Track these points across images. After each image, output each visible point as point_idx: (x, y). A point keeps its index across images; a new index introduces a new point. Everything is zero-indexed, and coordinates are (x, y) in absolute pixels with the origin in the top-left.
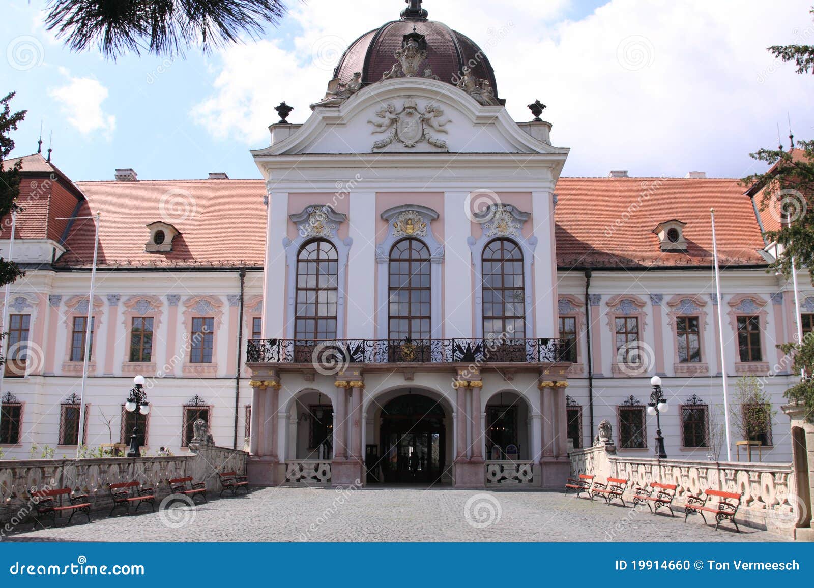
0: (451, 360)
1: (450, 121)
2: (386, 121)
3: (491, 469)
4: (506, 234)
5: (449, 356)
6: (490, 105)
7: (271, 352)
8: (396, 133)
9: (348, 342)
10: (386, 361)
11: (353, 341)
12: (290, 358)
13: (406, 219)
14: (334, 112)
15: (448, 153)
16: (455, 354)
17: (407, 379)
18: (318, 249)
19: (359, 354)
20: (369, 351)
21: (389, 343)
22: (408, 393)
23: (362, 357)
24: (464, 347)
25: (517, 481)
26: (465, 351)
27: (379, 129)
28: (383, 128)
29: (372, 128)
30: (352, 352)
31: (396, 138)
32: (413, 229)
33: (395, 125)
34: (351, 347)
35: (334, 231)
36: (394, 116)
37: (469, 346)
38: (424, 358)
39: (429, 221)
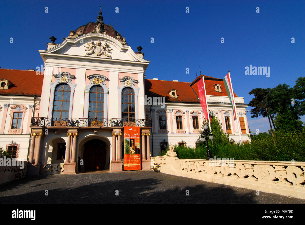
0: (111, 126)
1: (112, 50)
2: (91, 47)
4: (129, 86)
5: (110, 124)
6: (125, 45)
7: (41, 122)
8: (94, 51)
9: (73, 119)
10: (87, 126)
12: (49, 125)
13: (96, 79)
15: (111, 59)
16: (112, 124)
18: (64, 87)
19: (77, 123)
20: (81, 123)
21: (88, 120)
22: (94, 139)
23: (78, 125)
24: (116, 121)
26: (116, 123)
28: (89, 49)
29: (86, 48)
30: (74, 123)
31: (93, 53)
32: (98, 82)
33: (93, 48)
34: (74, 121)
35: (70, 81)
36: (94, 45)
37: (117, 121)
38: (101, 125)
39: (104, 80)
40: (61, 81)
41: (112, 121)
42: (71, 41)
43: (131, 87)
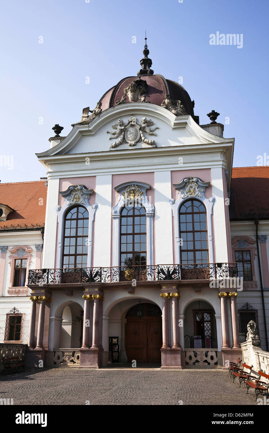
0: (157, 279)
1: (157, 128)
2: (118, 131)
3: (188, 354)
4: (193, 196)
5: (156, 276)
6: (182, 115)
7: (43, 277)
8: (124, 138)
9: (91, 269)
10: (118, 281)
11: (94, 269)
12: (57, 281)
13: (130, 190)
14: (86, 127)
15: (156, 147)
16: (159, 275)
17: (130, 293)
18: (78, 212)
19: (98, 277)
20: (104, 275)
23: (100, 279)
24: (165, 270)
25: (207, 364)
27: (113, 136)
28: (116, 135)
29: (110, 136)
30: (93, 276)
31: (124, 141)
32: (134, 196)
33: (123, 133)
34: (93, 272)
35: (86, 200)
36: (123, 128)
37: (168, 269)
38: (139, 278)
39: (145, 191)
40: (72, 203)
41: (158, 268)
42: (84, 127)
43: (197, 198)
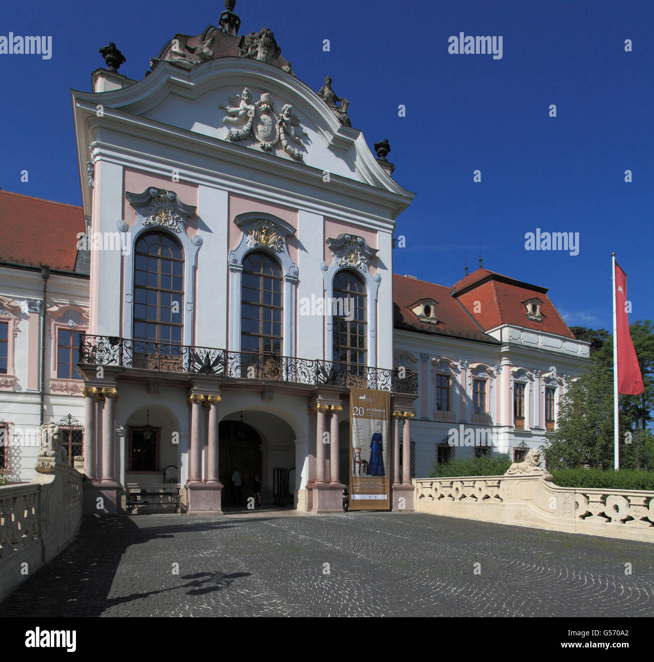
0: (313, 383)
4: (353, 265)
5: (312, 377)
7: (112, 351)
9: (208, 351)
11: (212, 351)
16: (319, 376)
19: (220, 366)
20: (231, 364)
23: (223, 370)
24: (328, 370)
26: (329, 374)
30: (212, 363)
32: (268, 240)
34: (210, 357)
37: (332, 369)
38: (289, 377)
39: (284, 237)
40: (152, 222)
41: (317, 366)
43: (358, 269)
